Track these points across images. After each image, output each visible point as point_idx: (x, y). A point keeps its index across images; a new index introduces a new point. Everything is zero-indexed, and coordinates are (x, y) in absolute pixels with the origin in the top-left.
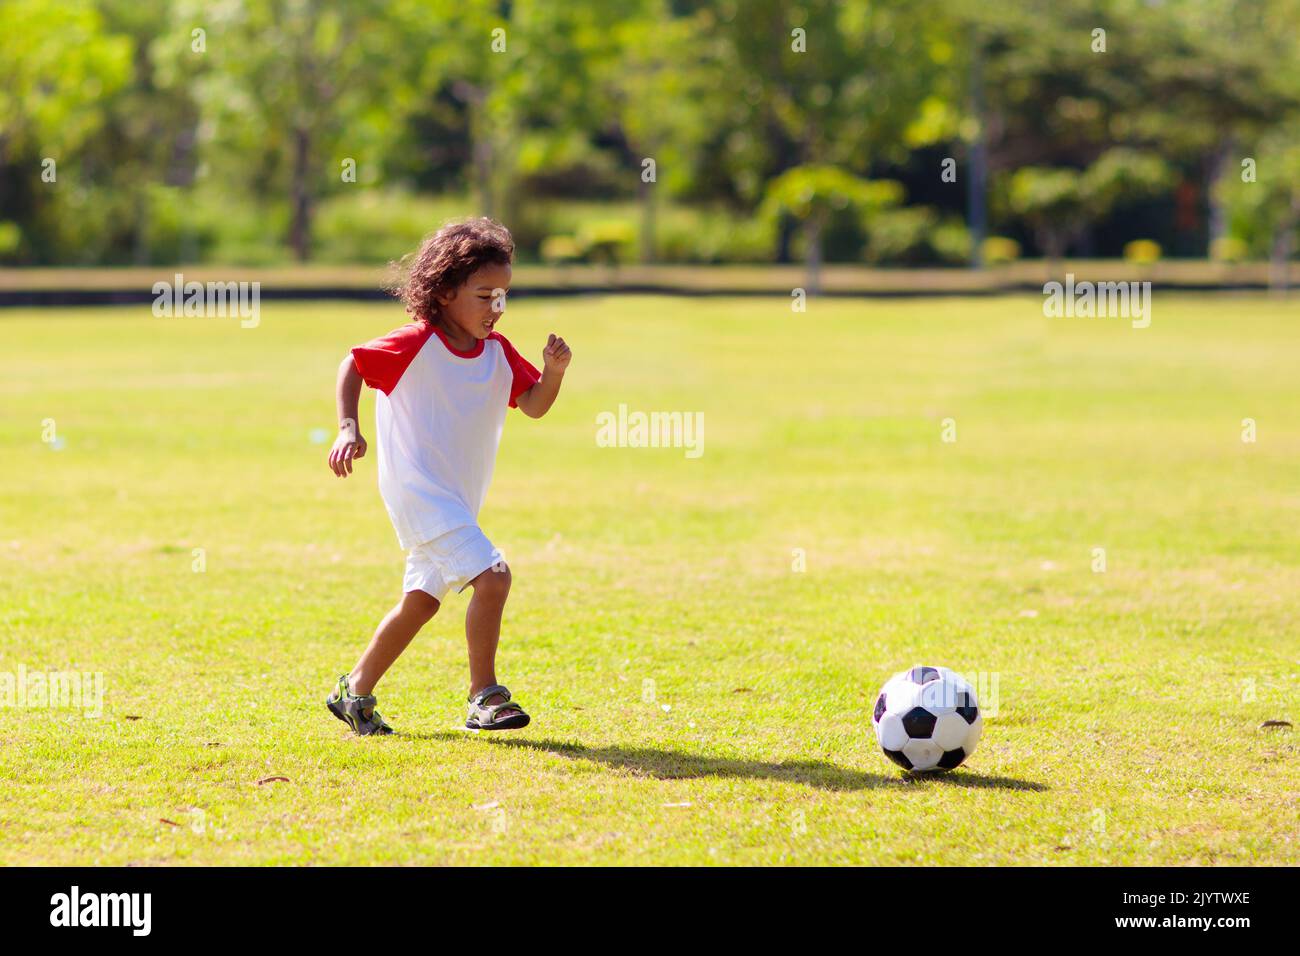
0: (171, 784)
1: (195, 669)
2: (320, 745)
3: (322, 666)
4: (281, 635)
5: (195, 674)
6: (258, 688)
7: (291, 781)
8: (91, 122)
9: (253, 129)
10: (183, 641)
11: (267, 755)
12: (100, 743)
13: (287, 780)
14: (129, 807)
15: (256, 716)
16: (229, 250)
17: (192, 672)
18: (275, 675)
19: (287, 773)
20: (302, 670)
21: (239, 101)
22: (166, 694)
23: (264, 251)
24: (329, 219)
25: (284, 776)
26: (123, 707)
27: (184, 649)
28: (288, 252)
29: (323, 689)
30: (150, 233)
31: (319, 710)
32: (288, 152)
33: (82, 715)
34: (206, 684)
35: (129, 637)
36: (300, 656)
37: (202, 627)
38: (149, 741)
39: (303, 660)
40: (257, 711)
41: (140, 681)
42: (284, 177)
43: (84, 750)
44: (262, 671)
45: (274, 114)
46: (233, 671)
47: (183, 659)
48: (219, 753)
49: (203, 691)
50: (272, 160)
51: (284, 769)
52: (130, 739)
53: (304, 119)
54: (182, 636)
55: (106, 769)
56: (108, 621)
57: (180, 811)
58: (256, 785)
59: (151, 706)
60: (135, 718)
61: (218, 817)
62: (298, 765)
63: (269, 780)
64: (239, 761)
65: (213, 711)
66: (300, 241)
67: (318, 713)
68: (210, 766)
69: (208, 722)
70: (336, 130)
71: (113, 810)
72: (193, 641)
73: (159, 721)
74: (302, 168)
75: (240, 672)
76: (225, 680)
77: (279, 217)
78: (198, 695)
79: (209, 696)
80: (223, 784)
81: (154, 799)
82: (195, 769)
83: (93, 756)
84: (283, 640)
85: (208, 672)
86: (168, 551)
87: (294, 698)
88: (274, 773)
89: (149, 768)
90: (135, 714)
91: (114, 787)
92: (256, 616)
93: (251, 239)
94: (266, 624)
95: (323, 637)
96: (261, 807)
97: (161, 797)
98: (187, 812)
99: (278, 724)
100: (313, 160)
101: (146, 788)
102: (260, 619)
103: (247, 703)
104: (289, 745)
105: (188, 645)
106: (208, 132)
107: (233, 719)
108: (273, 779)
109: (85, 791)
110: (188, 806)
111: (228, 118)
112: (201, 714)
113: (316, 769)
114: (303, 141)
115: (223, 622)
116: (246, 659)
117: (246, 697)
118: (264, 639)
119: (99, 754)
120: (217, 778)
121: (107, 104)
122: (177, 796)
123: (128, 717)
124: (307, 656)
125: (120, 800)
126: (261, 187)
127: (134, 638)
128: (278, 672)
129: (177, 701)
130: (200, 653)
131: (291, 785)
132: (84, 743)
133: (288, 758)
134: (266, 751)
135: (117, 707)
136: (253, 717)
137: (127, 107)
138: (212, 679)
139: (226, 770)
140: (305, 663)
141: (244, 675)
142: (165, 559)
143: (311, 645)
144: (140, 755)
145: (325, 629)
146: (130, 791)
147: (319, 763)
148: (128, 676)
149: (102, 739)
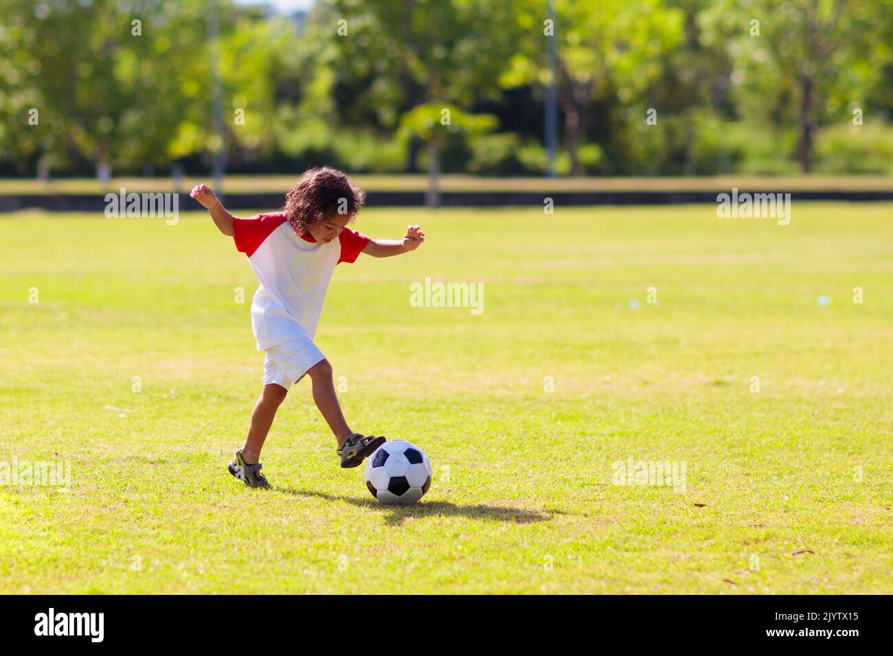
0: (729, 553)
1: (742, 471)
2: (836, 528)
3: (834, 470)
4: (803, 447)
5: (743, 474)
6: (788, 486)
7: (816, 553)
8: (654, 71)
9: (771, 76)
10: (733, 450)
11: (798, 534)
12: (677, 523)
13: (813, 553)
14: (699, 570)
15: (789, 505)
16: (753, 164)
17: (740, 472)
18: (800, 476)
19: (813, 547)
20: (820, 472)
21: (761, 56)
22: (722, 488)
23: (779, 165)
24: (825, 141)
25: (810, 550)
26: (692, 496)
27: (734, 456)
28: (796, 166)
29: (836, 487)
30: (695, 151)
31: (833, 502)
32: (797, 93)
33: (663, 503)
34: (751, 482)
35: (694, 447)
36: (817, 462)
37: (746, 440)
38: (712, 523)
39: (820, 465)
40: (789, 502)
41: (703, 479)
42: (794, 111)
43: (666, 528)
44: (791, 473)
45: (786, 65)
46: (770, 472)
47: (734, 463)
48: (763, 533)
49: (750, 487)
50: (784, 98)
51: (810, 544)
52: (698, 521)
53: (808, 68)
54: (732, 447)
55: (682, 542)
56: (678, 434)
57: (737, 573)
58: (790, 556)
59: (712, 497)
60: (701, 506)
61: (765, 578)
62: (820, 541)
63: (800, 553)
64: (777, 538)
65: (757, 501)
66: (805, 157)
67: (834, 504)
68: (757, 541)
69: (754, 510)
70: (832, 77)
71: (689, 572)
72: (740, 450)
73: (719, 508)
74: (806, 104)
75: (776, 473)
76: (765, 479)
77: (789, 140)
78: (746, 490)
79: (753, 490)
80: (766, 555)
81: (718, 565)
82: (746, 544)
83: (672, 532)
84: (805, 450)
85: (752, 473)
86: (718, 384)
87: (815, 493)
88: (803, 547)
89: (713, 542)
90: (701, 503)
91: (688, 555)
92: (785, 433)
93: (769, 156)
94: (792, 438)
95: (834, 449)
96: (795, 572)
97: (723, 563)
98: (742, 574)
99: (805, 512)
100: (815, 98)
101: (711, 556)
102: (788, 434)
103: (782, 495)
104: (813, 527)
105: (737, 453)
106: (739, 78)
107: (772, 508)
108: (803, 552)
109: (667, 558)
110: (742, 570)
111: (753, 67)
112: (748, 503)
113: (833, 546)
114: (807, 85)
115: (761, 436)
116: (779, 464)
117: (780, 491)
118: (792, 449)
119: (676, 531)
120: (762, 550)
121: (665, 59)
122: (735, 562)
123: (696, 505)
124: (823, 462)
125: (693, 565)
126: (777, 118)
127: (698, 448)
128: (803, 474)
129: (730, 494)
130: (746, 459)
131: (816, 556)
132: (665, 523)
133: (813, 536)
134: (797, 531)
135: (688, 497)
136: (786, 506)
137: (679, 60)
138: (755, 479)
139: (769, 545)
140: (822, 467)
141: (778, 475)
142: (716, 389)
143: (826, 455)
144: (706, 532)
145: (835, 443)
146: (700, 559)
147: (835, 541)
148: (694, 475)
149: (679, 520)
